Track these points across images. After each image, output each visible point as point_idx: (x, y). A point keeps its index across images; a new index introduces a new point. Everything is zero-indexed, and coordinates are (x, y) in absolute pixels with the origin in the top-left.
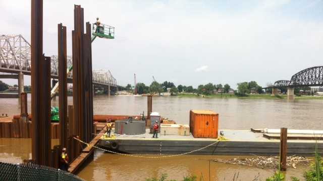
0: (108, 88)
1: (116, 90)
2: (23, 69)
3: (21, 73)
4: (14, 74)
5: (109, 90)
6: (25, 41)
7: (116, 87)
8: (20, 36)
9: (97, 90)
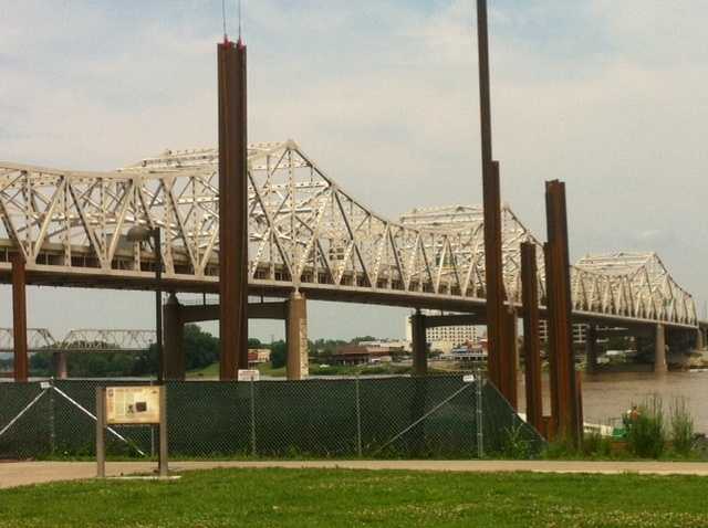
0: (654, 340)
1: (693, 344)
2: (303, 279)
3: (297, 295)
4: (266, 300)
5: (662, 346)
6: (309, 165)
7: (693, 331)
8: (290, 149)
9: (602, 350)
